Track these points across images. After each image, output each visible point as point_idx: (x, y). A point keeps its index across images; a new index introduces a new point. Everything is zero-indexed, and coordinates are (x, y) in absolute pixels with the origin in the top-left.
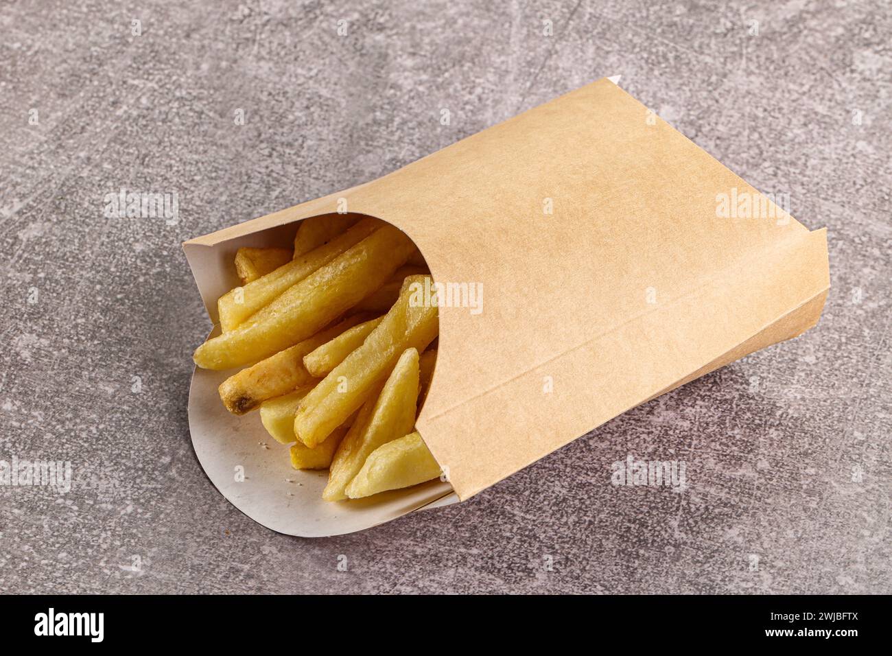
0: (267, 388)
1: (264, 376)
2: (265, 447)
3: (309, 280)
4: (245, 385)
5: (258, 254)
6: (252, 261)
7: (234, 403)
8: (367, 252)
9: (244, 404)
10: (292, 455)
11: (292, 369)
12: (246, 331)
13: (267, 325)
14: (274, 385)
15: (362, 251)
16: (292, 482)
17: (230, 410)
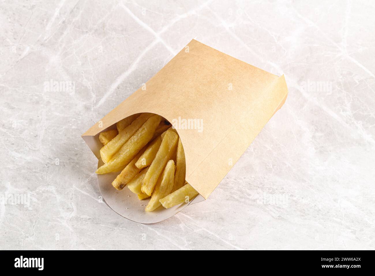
0: (127, 179)
1: (125, 176)
2: (129, 196)
3: (129, 141)
4: (121, 181)
5: (106, 134)
6: (105, 136)
7: (119, 187)
8: (147, 128)
9: (122, 186)
10: (139, 197)
11: (133, 170)
12: (113, 162)
13: (120, 159)
14: (129, 178)
15: (145, 128)
16: (142, 205)
17: (117, 189)
